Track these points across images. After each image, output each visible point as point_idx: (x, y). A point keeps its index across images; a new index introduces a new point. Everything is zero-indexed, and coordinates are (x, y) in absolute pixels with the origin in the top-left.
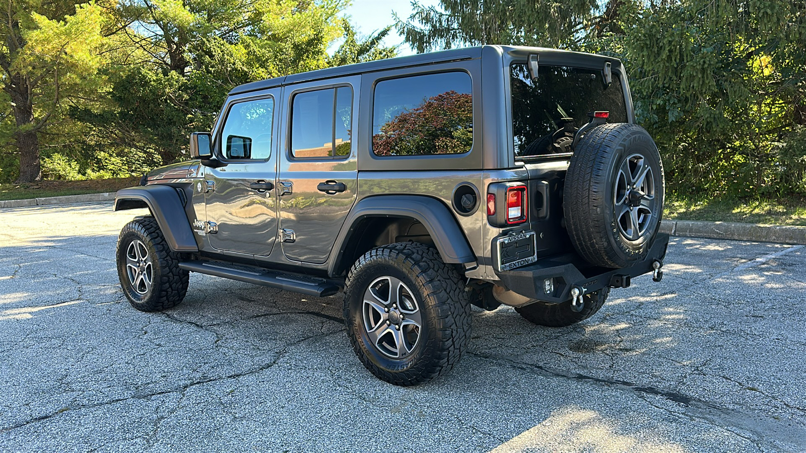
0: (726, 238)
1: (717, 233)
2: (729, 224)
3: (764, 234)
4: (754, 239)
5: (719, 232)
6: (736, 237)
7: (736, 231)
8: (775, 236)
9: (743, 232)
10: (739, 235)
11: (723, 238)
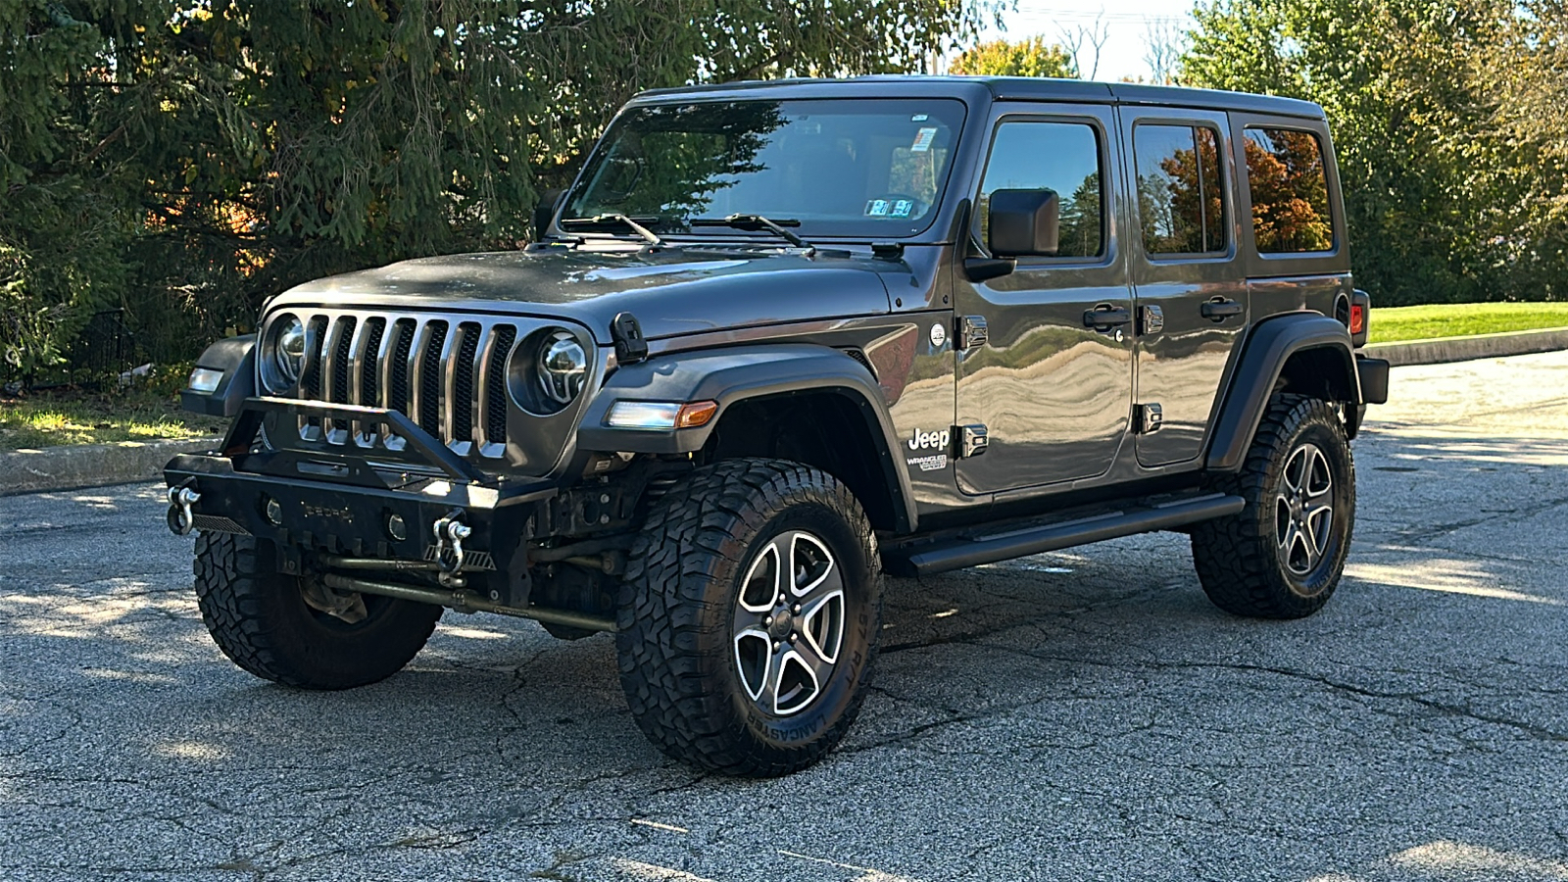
0: (59, 487)
1: (38, 477)
2: (58, 452)
3: (134, 463)
4: (117, 478)
5: (39, 473)
6: (80, 481)
7: (76, 466)
8: (157, 466)
9: (93, 467)
10: (85, 474)
11: (52, 486)
